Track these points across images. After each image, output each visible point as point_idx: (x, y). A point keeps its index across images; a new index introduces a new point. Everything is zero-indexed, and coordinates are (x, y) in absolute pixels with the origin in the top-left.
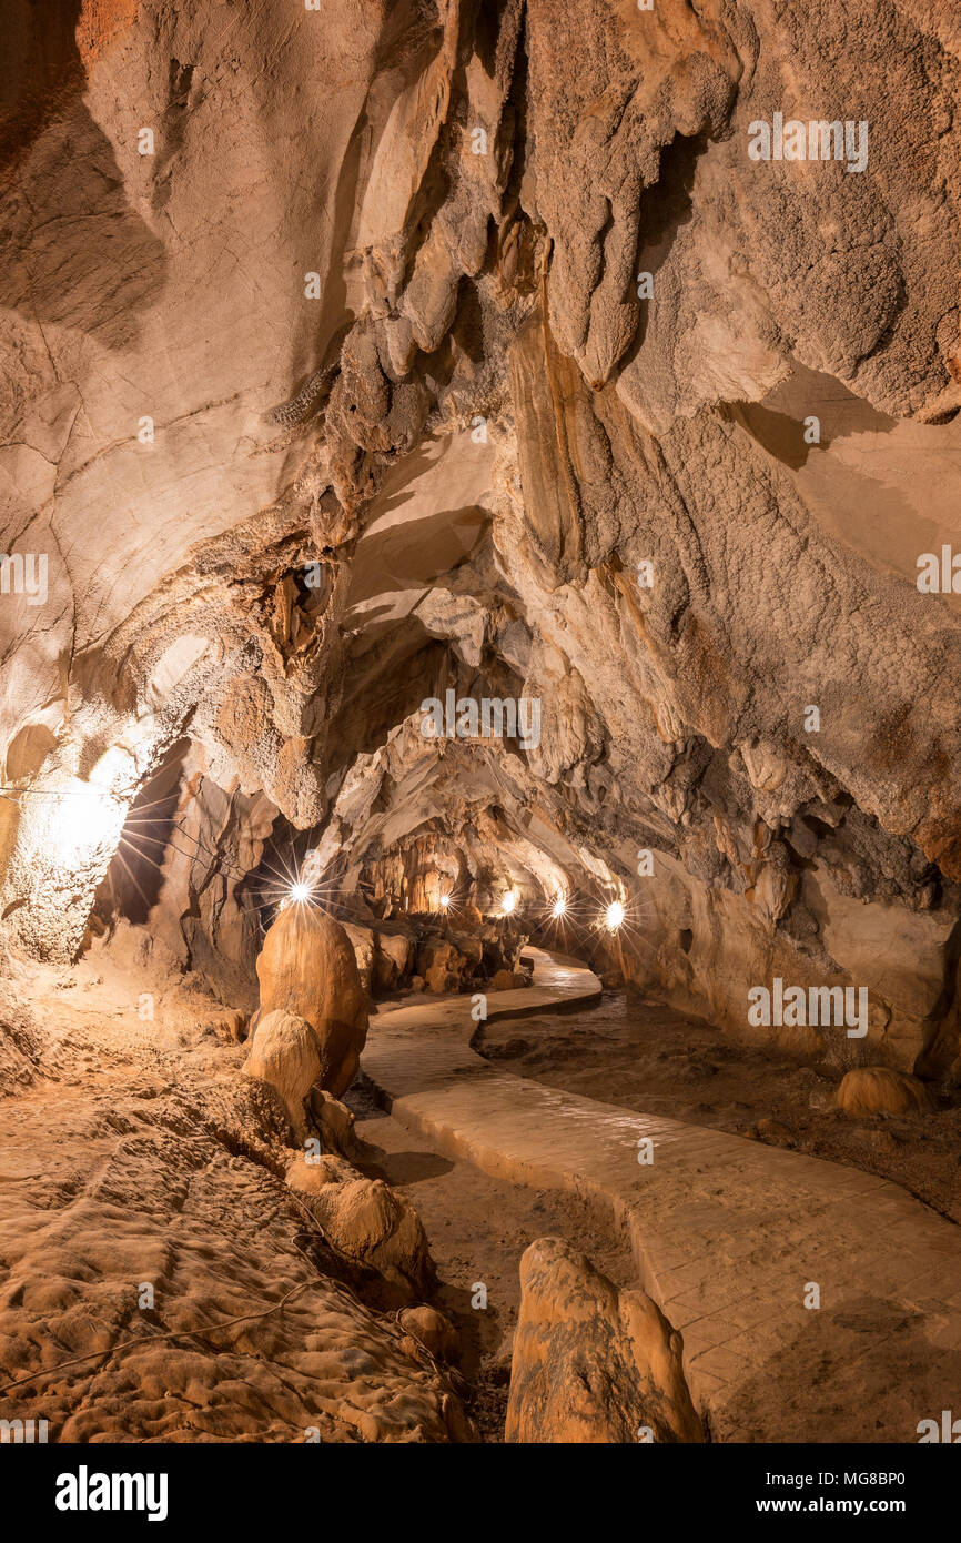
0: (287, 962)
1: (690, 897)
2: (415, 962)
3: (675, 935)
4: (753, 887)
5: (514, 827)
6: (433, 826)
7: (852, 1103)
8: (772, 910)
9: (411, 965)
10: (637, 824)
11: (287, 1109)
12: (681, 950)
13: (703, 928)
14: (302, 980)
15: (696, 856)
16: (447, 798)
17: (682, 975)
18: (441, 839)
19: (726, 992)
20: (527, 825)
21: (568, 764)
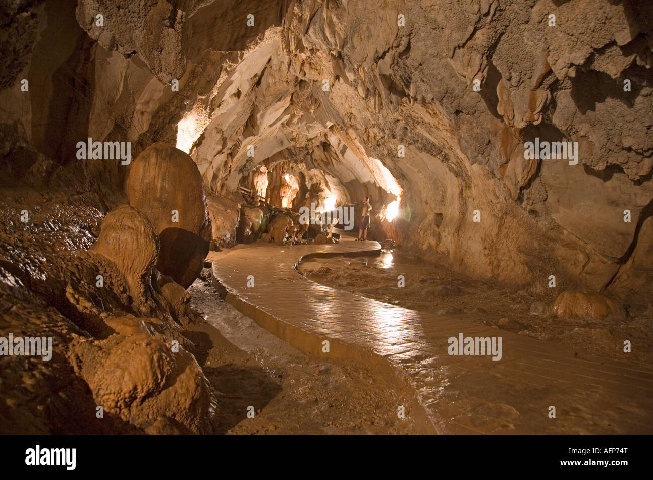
0: (146, 181)
1: (444, 192)
2: (267, 226)
3: (431, 217)
4: (507, 163)
5: (335, 157)
6: (286, 154)
7: (565, 312)
8: (520, 179)
9: (264, 228)
10: (418, 135)
11: (126, 282)
12: (433, 226)
13: (452, 211)
14: (158, 195)
15: (467, 138)
16: (295, 134)
17: (433, 241)
18: (291, 165)
19: (465, 248)
20: (343, 155)
21: (381, 52)
